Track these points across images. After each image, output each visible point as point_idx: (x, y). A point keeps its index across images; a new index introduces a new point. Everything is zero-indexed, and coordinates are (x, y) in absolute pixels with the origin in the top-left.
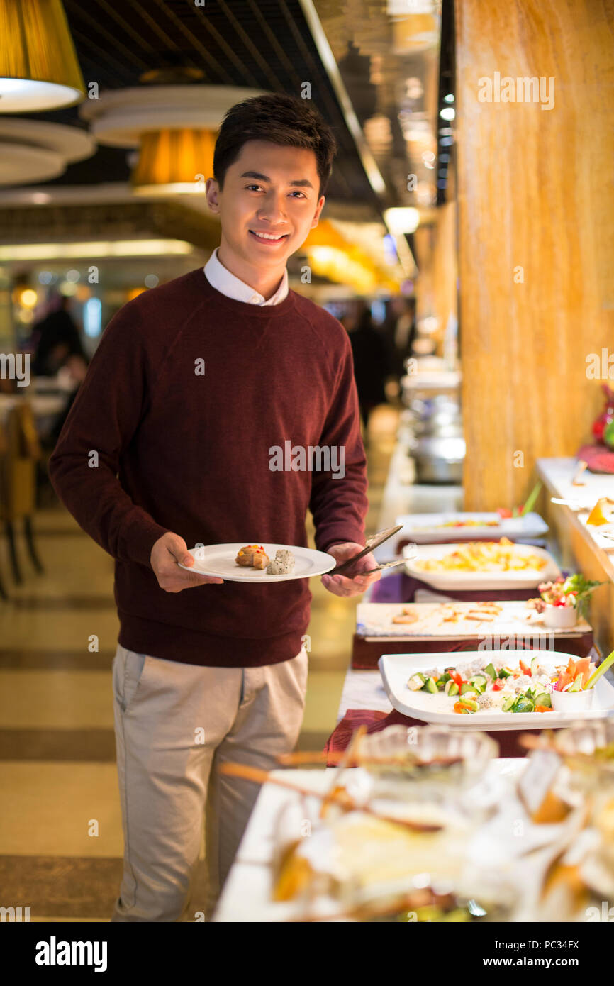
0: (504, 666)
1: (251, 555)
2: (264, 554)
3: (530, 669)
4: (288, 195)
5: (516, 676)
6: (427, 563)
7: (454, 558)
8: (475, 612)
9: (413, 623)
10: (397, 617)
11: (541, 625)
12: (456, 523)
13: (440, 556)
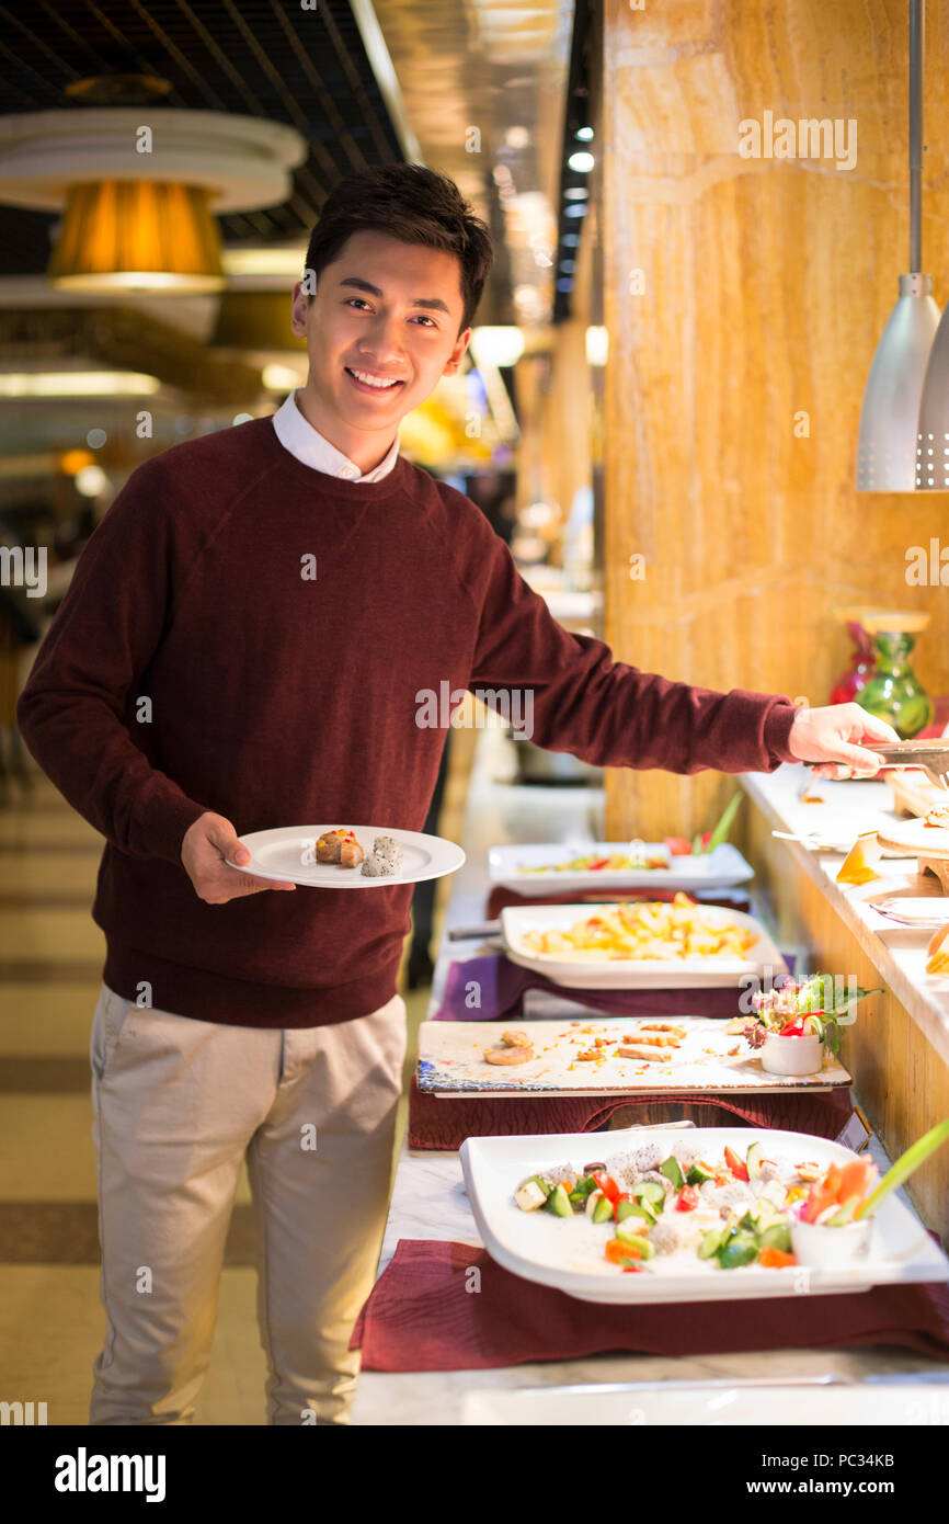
0: (697, 1159)
1: (336, 846)
2: (356, 844)
3: (745, 1165)
4: (410, 321)
5: (719, 1181)
6: (544, 938)
7: (592, 928)
8: (635, 1042)
9: (522, 1062)
10: (491, 1050)
11: (757, 1069)
12: (592, 862)
13: (567, 926)
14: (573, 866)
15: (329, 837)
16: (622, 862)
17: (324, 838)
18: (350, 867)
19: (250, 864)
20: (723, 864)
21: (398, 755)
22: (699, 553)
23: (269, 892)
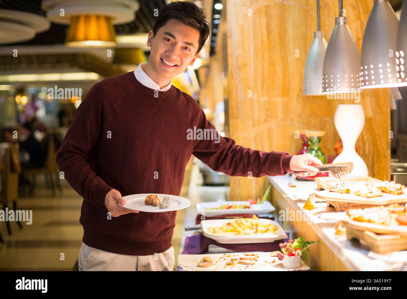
1: (152, 199)
2: (158, 199)
4: (182, 48)
6: (214, 229)
7: (228, 226)
8: (243, 259)
9: (209, 266)
10: (200, 263)
11: (281, 267)
12: (227, 207)
13: (220, 225)
14: (221, 208)
15: (150, 197)
16: (236, 207)
17: (148, 197)
18: (156, 206)
19: (125, 205)
20: (266, 206)
21: (171, 173)
22: (256, 115)
23: (131, 213)
